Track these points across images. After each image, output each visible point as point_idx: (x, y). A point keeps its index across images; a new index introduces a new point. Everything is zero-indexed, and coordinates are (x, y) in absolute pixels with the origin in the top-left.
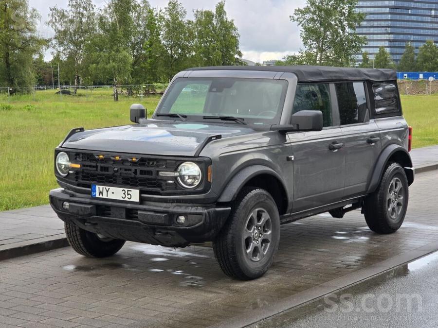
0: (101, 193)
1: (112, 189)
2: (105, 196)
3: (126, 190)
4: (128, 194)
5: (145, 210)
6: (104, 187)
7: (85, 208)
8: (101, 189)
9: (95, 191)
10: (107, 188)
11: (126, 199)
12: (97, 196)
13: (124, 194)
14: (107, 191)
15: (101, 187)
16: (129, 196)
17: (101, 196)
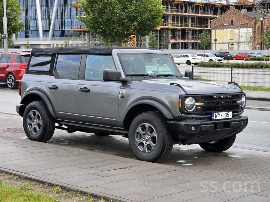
0: (216, 117)
1: (221, 113)
2: (218, 118)
3: (227, 112)
4: (228, 115)
5: (235, 121)
6: (218, 113)
7: (211, 126)
8: (216, 115)
9: (214, 116)
10: (219, 113)
11: (227, 118)
12: (215, 119)
13: (226, 115)
14: (219, 115)
15: (216, 113)
16: (228, 116)
17: (216, 119)
